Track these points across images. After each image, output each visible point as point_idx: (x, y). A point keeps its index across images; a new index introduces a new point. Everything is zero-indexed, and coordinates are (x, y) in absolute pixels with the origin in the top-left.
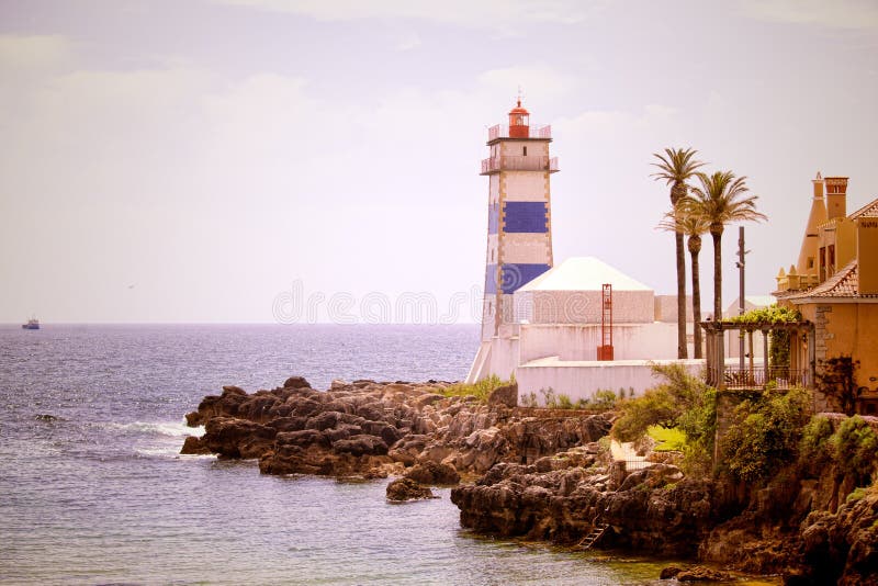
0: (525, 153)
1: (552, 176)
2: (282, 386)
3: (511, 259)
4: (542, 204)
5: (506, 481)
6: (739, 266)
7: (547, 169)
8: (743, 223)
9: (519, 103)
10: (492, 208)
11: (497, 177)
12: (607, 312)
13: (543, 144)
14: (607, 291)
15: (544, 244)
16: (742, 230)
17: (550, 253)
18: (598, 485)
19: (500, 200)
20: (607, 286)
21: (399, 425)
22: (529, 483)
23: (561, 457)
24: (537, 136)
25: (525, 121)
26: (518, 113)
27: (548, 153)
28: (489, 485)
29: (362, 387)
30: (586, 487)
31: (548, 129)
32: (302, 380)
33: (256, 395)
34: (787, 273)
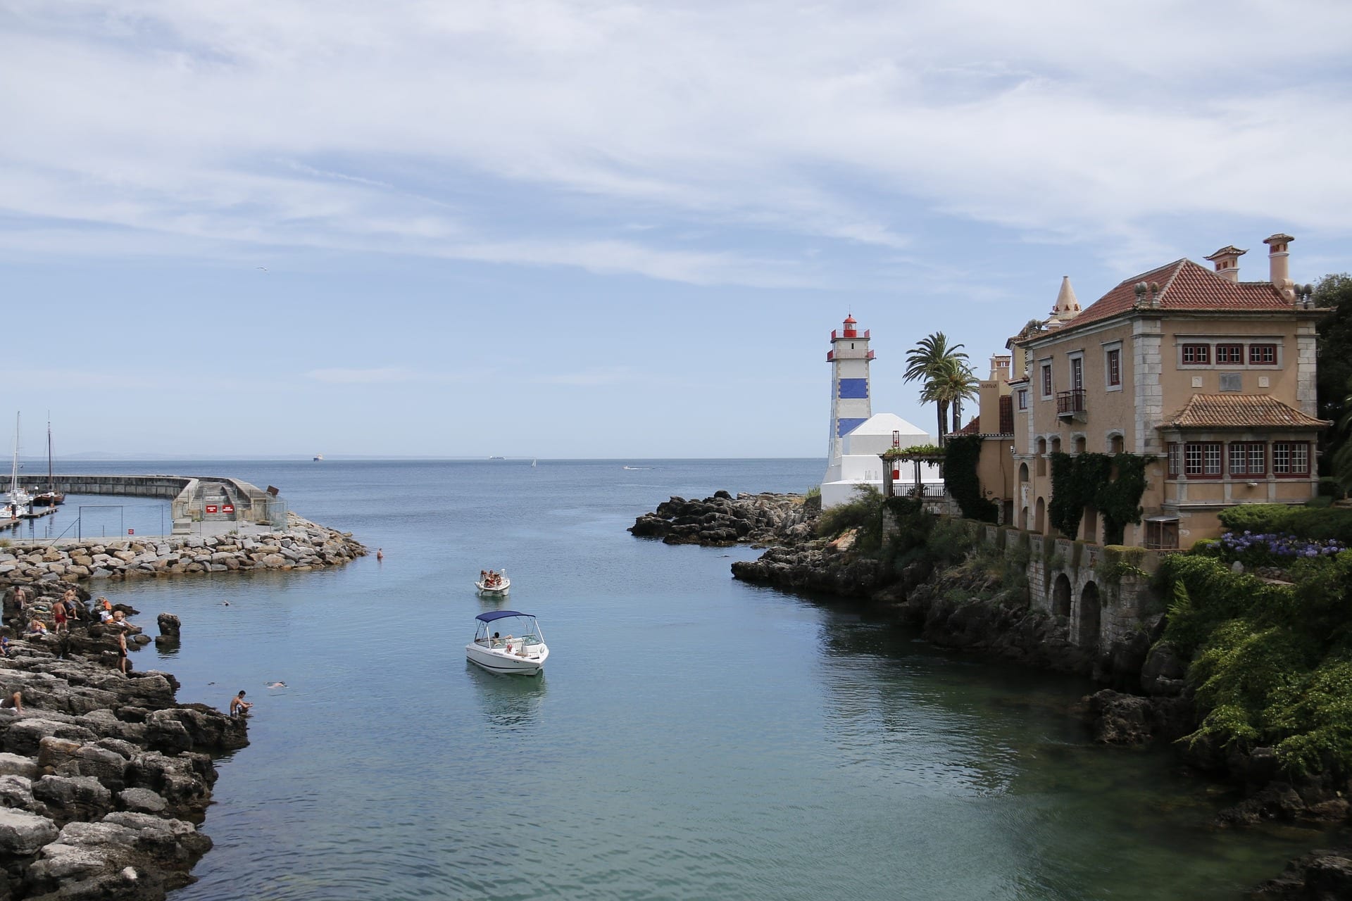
0: (853, 348)
2: (714, 496)
3: (842, 415)
10: (834, 382)
11: (835, 363)
13: (865, 342)
14: (896, 435)
15: (865, 406)
17: (868, 412)
19: (837, 378)
20: (896, 431)
25: (854, 327)
26: (848, 322)
32: (725, 492)
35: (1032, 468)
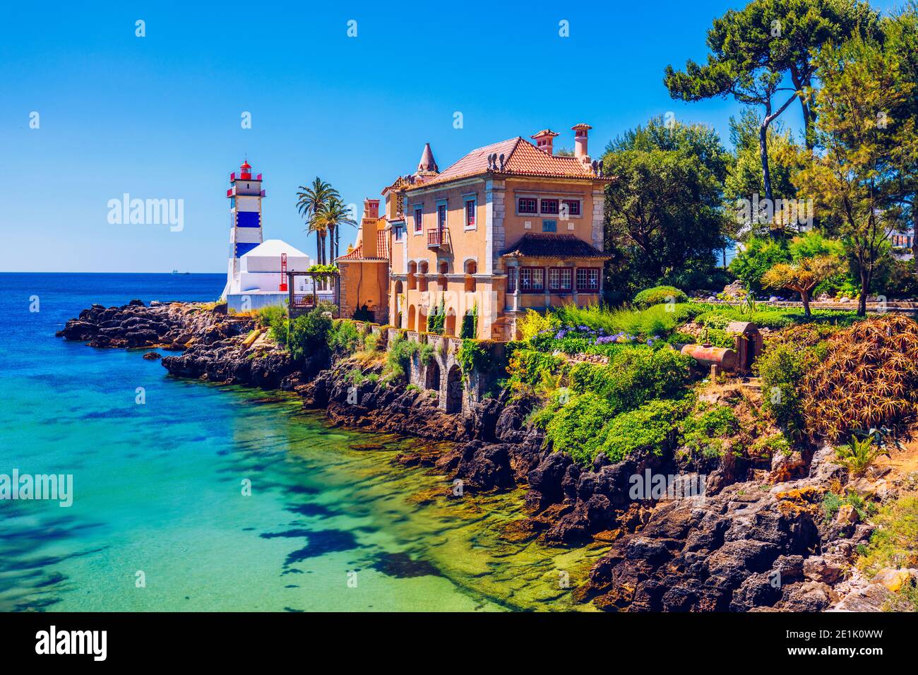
0: (248, 187)
1: (263, 198)
3: (241, 240)
4: (257, 213)
7: (260, 195)
9: (247, 162)
11: (234, 199)
12: (284, 267)
13: (258, 183)
14: (284, 257)
15: (258, 233)
19: (235, 211)
20: (284, 254)
22: (202, 355)
23: (227, 341)
24: (255, 178)
25: (249, 171)
26: (246, 167)
27: (260, 187)
31: (261, 175)
35: (405, 284)
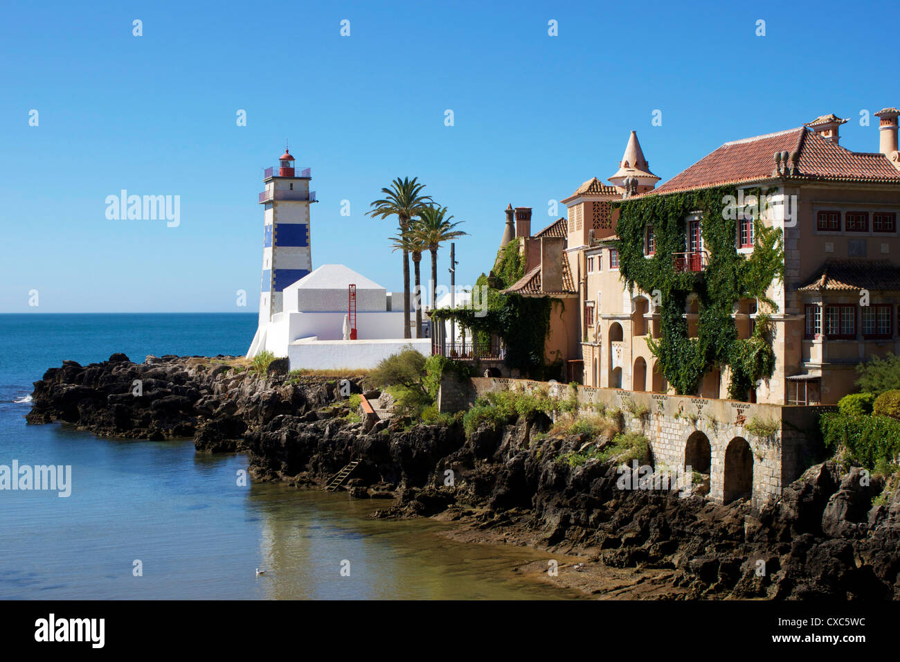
0: (291, 188)
1: (311, 205)
2: (108, 360)
3: (281, 266)
4: (305, 225)
5: (285, 428)
6: (450, 271)
7: (308, 198)
8: (453, 241)
9: (287, 151)
11: (271, 206)
12: (352, 304)
14: (353, 289)
15: (306, 255)
16: (453, 245)
17: (310, 262)
18: (353, 430)
19: (273, 222)
20: (352, 285)
21: (198, 388)
22: (302, 429)
23: (324, 410)
24: (300, 176)
27: (308, 188)
28: (273, 431)
29: (168, 360)
30: (344, 432)
31: (308, 170)
32: (123, 355)
33: (89, 367)
34: (488, 275)
35: (627, 327)
